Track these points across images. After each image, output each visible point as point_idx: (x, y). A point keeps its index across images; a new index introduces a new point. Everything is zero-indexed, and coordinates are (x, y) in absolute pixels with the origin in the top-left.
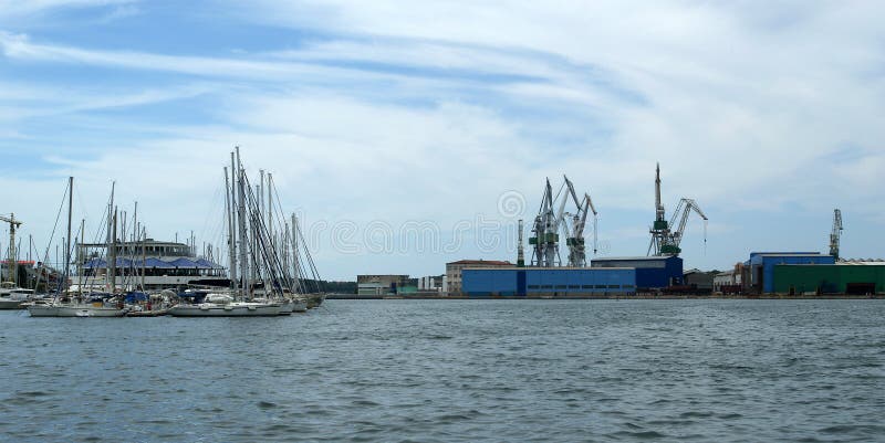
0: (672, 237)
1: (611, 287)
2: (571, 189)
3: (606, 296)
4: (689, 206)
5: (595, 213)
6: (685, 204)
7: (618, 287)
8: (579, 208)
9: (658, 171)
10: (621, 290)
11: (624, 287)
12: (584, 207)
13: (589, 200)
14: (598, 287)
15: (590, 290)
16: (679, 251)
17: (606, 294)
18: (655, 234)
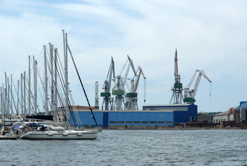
0: (190, 92)
1: (159, 122)
2: (132, 64)
3: (156, 128)
4: (200, 74)
5: (145, 78)
6: (198, 73)
7: (163, 122)
8: (136, 75)
9: (176, 54)
10: (165, 124)
11: (167, 122)
12: (138, 74)
13: (141, 71)
14: (151, 122)
15: (147, 124)
16: (194, 101)
17: (156, 127)
18: (174, 91)
